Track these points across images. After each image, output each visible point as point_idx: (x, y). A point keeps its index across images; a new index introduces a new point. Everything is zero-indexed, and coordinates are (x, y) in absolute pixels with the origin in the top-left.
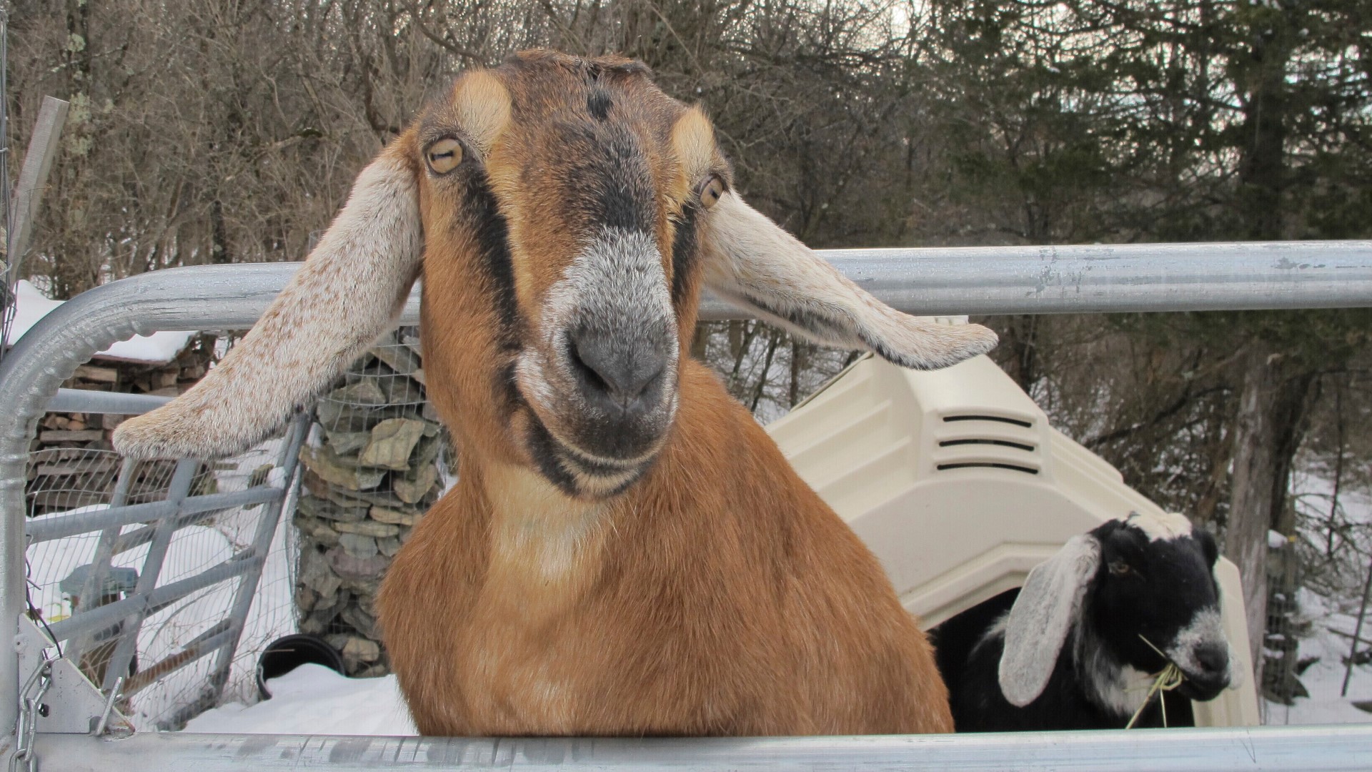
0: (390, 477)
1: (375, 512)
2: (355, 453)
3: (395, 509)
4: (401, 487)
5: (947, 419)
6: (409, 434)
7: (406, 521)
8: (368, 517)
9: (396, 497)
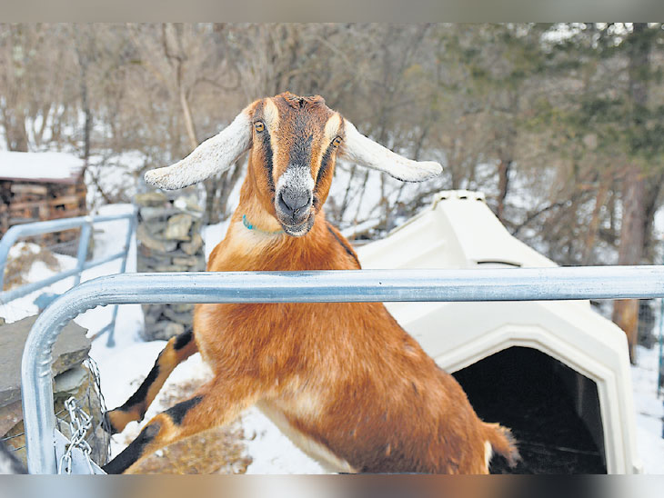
0: (179, 244)
1: (175, 261)
2: (161, 232)
3: (184, 258)
4: (186, 247)
5: (479, 263)
6: (186, 222)
7: (190, 263)
8: (172, 264)
9: (184, 252)
